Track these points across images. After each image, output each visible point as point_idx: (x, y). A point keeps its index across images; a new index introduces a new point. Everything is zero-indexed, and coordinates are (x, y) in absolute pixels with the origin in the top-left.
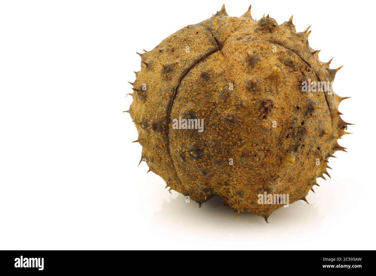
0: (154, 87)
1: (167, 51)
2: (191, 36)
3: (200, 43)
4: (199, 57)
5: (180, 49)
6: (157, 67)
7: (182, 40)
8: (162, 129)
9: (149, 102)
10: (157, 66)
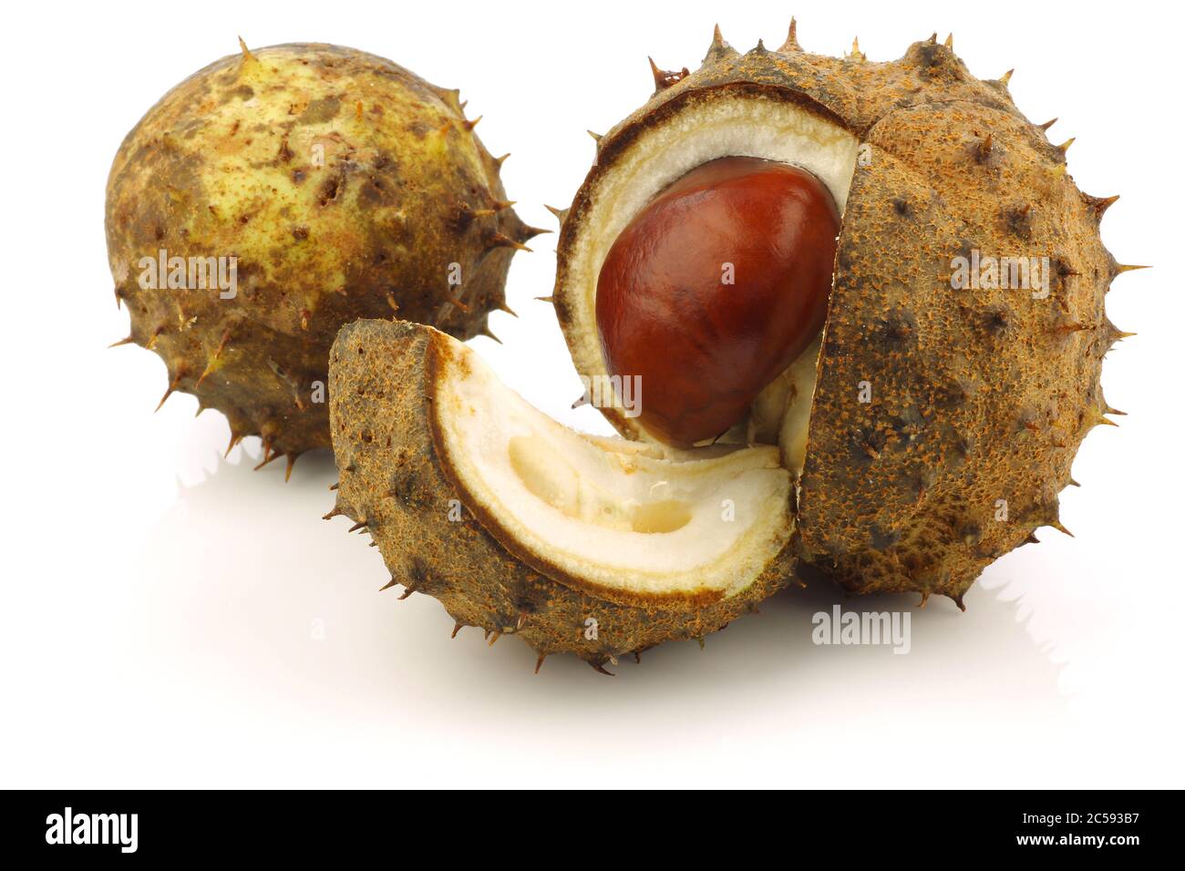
0: (427, 546)
1: (362, 454)
2: (360, 370)
3: (388, 363)
4: (420, 392)
5: (374, 420)
6: (384, 505)
7: (356, 401)
8: (542, 592)
9: (457, 581)
10: (381, 505)
